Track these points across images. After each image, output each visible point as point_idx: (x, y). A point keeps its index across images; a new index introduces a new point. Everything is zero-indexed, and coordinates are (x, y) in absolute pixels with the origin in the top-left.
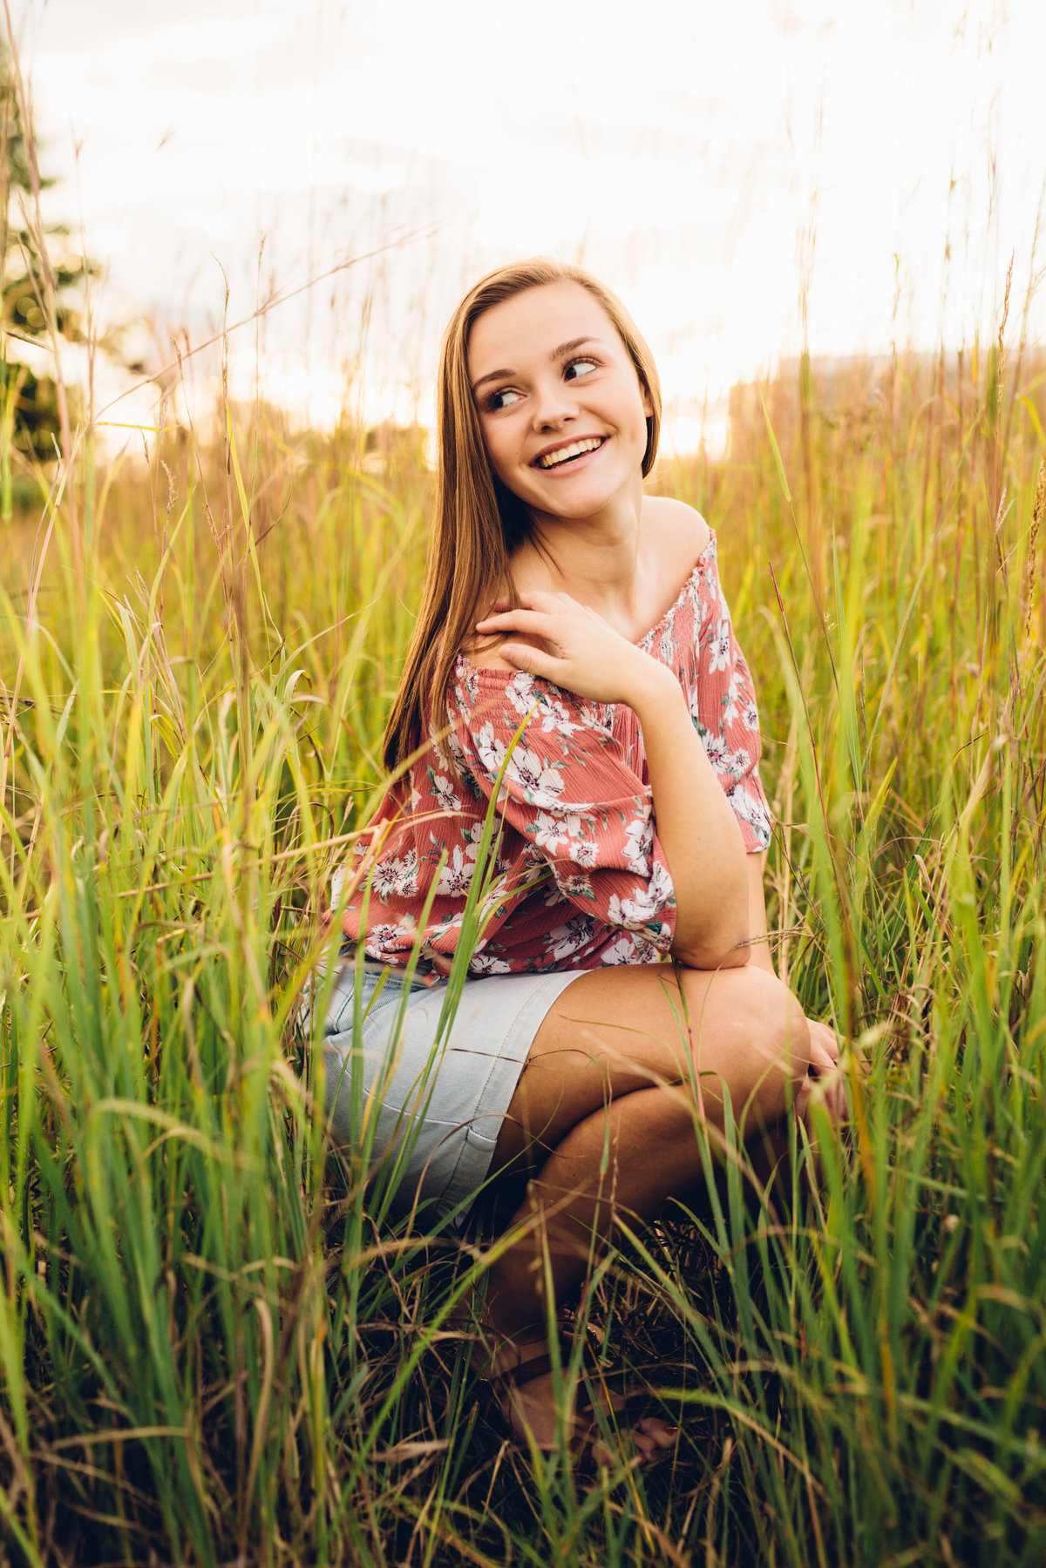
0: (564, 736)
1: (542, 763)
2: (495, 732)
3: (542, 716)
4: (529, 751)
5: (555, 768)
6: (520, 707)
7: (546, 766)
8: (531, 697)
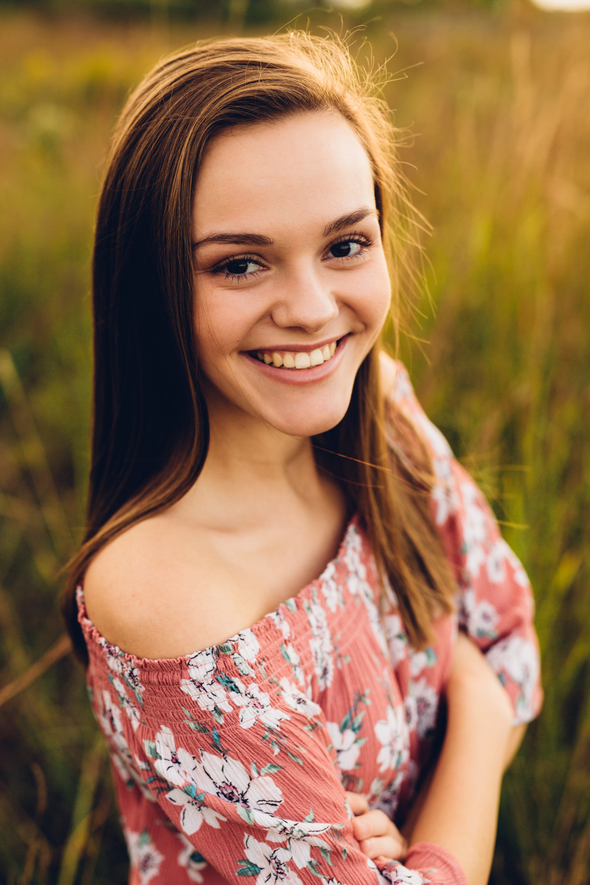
0: (271, 730)
1: (248, 770)
2: (176, 739)
3: (237, 708)
4: (229, 758)
5: (267, 774)
6: (205, 703)
7: (255, 774)
8: (216, 685)
